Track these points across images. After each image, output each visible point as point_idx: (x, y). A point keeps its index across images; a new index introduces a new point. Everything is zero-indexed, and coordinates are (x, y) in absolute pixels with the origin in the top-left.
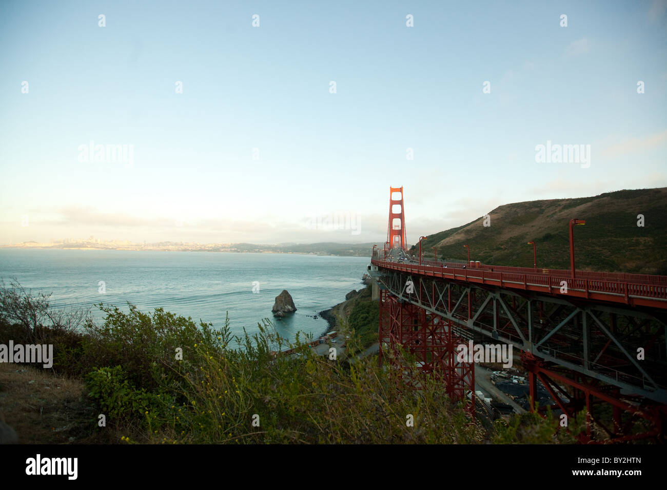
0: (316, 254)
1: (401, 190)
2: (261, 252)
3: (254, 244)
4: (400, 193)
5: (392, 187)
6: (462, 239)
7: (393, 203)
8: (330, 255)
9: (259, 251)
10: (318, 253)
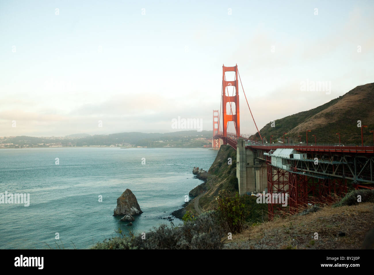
0: (118, 146)
1: (235, 69)
2: (48, 146)
3: (33, 136)
4: (234, 72)
5: (225, 66)
6: (324, 123)
7: (225, 84)
8: (136, 146)
9: (44, 146)
10: (120, 145)
